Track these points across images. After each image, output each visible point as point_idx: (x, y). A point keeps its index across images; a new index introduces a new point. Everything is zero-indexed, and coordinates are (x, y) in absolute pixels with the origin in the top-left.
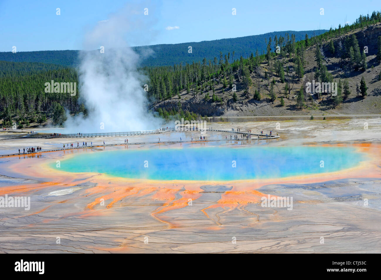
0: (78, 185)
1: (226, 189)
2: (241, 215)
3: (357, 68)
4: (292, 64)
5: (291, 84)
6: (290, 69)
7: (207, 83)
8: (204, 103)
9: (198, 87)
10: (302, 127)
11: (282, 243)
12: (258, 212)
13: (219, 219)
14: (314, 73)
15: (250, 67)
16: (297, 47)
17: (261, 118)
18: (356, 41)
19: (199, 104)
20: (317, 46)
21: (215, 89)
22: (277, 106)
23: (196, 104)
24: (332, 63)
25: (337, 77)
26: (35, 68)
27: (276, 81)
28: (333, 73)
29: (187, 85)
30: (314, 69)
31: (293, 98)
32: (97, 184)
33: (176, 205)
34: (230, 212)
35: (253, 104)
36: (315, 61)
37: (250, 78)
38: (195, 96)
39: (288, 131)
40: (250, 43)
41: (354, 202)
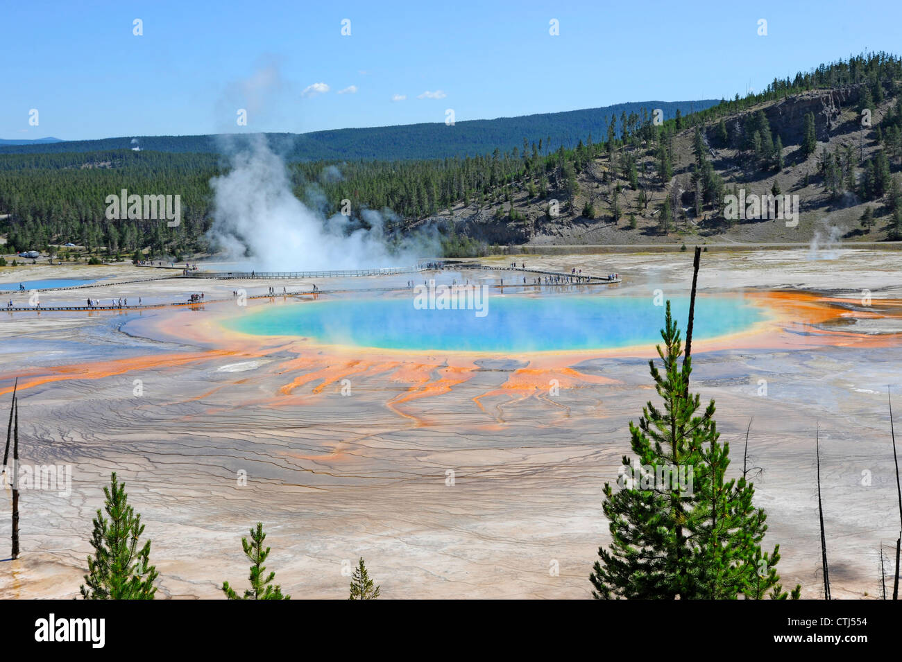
0: (266, 356)
1: (518, 366)
2: (539, 407)
3: (765, 166)
4: (651, 159)
5: (649, 193)
6: (648, 167)
7: (500, 190)
8: (494, 223)
9: (485, 196)
10: (664, 264)
11: (604, 452)
12: (570, 403)
13: (503, 414)
14: (690, 174)
15: (576, 165)
16: (661, 131)
17: (595, 248)
18: (765, 121)
19: (486, 224)
20: (696, 129)
21: (514, 199)
22: (622, 229)
23: (481, 224)
24: (723, 158)
25: (730, 181)
27: (623, 187)
28: (723, 175)
29: (465, 193)
30: (691, 168)
31: (652, 215)
33: (430, 391)
34: (521, 402)
35: (582, 225)
36: (693, 153)
37: (576, 181)
38: (480, 211)
39: (637, 270)
41: (735, 388)
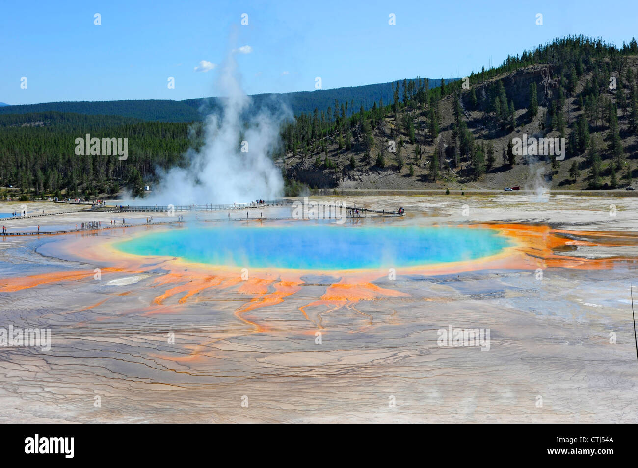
0: (145, 273)
1: (333, 281)
2: (349, 316)
3: (503, 126)
4: (424, 118)
5: (423, 147)
6: (422, 125)
7: (318, 142)
8: (314, 170)
9: (307, 148)
10: (435, 203)
11: (400, 355)
12: (373, 312)
13: (322, 321)
14: (451, 132)
15: (372, 122)
16: (430, 96)
17: (385, 192)
18: (502, 89)
19: (308, 171)
20: (455, 94)
21: (328, 150)
22: (404, 176)
23: (305, 170)
24: (474, 119)
25: (479, 138)
26: (111, 123)
27: (404, 141)
28: (474, 133)
29: (294, 144)
30: (451, 127)
31: (425, 165)
32: (169, 270)
33: (268, 302)
34: (336, 311)
35: (376, 172)
36: (453, 115)
37: (372, 136)
38: (304, 159)
39: (416, 207)
40: (376, 93)
41: (494, 301)
